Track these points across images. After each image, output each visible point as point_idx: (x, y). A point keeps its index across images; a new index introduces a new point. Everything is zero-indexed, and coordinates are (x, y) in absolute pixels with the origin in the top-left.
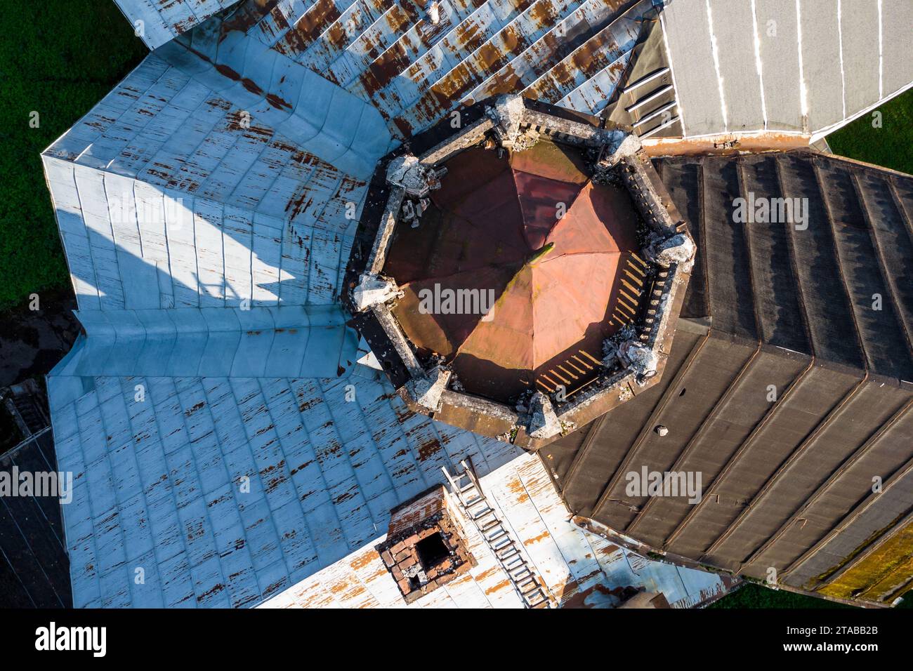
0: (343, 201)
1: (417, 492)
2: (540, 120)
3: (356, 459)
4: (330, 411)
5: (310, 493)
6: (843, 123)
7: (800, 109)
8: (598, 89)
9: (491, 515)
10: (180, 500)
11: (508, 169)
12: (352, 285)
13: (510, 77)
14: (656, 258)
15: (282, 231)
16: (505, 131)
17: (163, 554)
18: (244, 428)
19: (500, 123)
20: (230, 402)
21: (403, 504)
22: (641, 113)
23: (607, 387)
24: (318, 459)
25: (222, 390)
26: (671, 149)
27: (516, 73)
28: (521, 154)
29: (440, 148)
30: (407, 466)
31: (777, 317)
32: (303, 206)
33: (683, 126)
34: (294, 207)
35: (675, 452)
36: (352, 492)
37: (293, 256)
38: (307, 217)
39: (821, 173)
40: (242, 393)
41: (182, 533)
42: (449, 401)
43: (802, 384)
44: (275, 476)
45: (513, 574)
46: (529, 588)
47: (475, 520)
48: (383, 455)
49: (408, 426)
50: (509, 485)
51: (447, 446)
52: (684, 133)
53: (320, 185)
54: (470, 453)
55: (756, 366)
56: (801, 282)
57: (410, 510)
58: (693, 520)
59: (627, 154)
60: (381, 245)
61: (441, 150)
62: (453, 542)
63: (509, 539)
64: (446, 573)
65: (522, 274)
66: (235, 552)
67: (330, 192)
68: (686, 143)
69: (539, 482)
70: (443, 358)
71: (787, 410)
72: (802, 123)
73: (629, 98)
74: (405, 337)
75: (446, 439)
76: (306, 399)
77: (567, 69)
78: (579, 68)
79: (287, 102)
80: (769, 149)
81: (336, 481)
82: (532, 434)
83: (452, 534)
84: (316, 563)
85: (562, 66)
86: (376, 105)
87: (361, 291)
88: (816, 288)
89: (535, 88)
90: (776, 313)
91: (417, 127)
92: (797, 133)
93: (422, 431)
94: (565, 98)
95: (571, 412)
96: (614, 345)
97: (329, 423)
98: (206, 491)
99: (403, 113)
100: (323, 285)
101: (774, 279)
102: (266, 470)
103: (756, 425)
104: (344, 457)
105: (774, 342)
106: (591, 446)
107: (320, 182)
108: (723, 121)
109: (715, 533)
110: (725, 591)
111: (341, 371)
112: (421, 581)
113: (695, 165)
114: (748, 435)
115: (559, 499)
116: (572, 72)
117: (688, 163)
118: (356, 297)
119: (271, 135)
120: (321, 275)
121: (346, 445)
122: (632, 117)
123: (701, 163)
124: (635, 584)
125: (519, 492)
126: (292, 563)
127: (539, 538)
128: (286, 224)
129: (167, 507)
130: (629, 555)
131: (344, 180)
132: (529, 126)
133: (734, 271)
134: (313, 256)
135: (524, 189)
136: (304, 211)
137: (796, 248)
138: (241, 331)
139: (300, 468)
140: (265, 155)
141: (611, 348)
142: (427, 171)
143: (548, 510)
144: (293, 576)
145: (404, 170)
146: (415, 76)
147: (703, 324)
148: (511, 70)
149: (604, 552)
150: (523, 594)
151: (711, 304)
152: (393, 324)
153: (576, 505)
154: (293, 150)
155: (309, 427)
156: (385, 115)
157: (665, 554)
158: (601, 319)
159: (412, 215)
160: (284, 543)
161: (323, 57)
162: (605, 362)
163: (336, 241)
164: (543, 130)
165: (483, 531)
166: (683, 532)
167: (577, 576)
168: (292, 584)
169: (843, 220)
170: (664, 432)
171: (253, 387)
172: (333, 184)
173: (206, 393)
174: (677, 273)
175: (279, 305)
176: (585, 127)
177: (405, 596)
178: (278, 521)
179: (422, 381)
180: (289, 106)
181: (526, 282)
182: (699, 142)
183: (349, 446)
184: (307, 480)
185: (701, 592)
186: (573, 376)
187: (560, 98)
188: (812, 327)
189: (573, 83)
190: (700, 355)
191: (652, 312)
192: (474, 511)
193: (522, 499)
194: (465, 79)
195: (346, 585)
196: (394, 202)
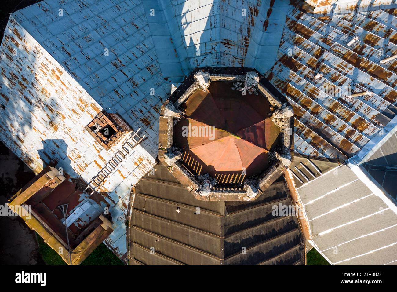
0: (234, 61)
1: (128, 121)
2: (287, 125)
3: (133, 94)
4: (149, 79)
5: (115, 80)
6: (320, 252)
7: (321, 232)
8: (306, 149)
9: (127, 153)
10: (98, 30)
11: (264, 118)
12: (203, 70)
13: (301, 113)
14: (246, 184)
15: (216, 40)
16: (278, 113)
17: (75, 28)
18: (133, 47)
19: (281, 110)
20: (142, 39)
21: (121, 117)
22: (301, 169)
23: (191, 179)
24: (129, 79)
25: (145, 34)
26: (290, 185)
27: (304, 115)
28: (272, 122)
29: (265, 89)
30: (137, 115)
31: (235, 242)
32: (228, 46)
33: (301, 187)
34: (226, 42)
35: (171, 218)
36: (120, 96)
37: (206, 47)
38: (224, 48)
39: (297, 247)
40: (147, 42)
41: (86, 34)
42: (169, 120)
43: (212, 258)
44: (118, 65)
45: (105, 169)
46: (101, 177)
47: (123, 147)
48: (138, 104)
49: (152, 111)
50: (140, 157)
51: (148, 128)
52: (298, 188)
53: (238, 50)
54: (149, 138)
55: (214, 238)
56: (252, 249)
57: (120, 120)
58: (146, 234)
59: (283, 162)
60: (222, 77)
61: (264, 90)
62: (114, 139)
63: (118, 163)
64: (101, 140)
65: (226, 133)
66: (84, 57)
67: (236, 55)
68: (295, 190)
69: (145, 169)
70: (185, 113)
71: (200, 256)
72: (315, 235)
73: (306, 162)
74: (189, 97)
75: (151, 127)
76: (151, 68)
77: (311, 134)
78: (312, 139)
79: (267, 28)
80: (301, 224)
81: (123, 88)
82: (165, 155)
83: (116, 137)
84: (89, 89)
85: (311, 132)
86: (276, 64)
87: (202, 74)
88: (251, 255)
89: (299, 124)
90: (237, 241)
91: (272, 82)
92: (311, 234)
93: (152, 117)
94: (299, 137)
95: (178, 168)
96: (208, 178)
97: (145, 80)
98: (105, 39)
99: (275, 75)
100: (199, 62)
101: (250, 238)
102: (119, 60)
103: (191, 246)
104: (133, 89)
105: (225, 242)
106: (165, 184)
107: (239, 50)
108: (307, 202)
109: (143, 244)
110: (120, 257)
111: (166, 79)
112: (95, 130)
113: (287, 196)
114: (186, 244)
115: (140, 179)
116: (310, 137)
117: (287, 193)
118: (199, 73)
119: (252, 26)
120: (202, 61)
121: (138, 89)
122: (299, 165)
123: (288, 198)
124: (113, 220)
125: (139, 162)
126: (86, 80)
127: (122, 175)
128: (218, 41)
129: (94, 25)
130: (124, 214)
131: (242, 59)
132: (283, 122)
133: (249, 221)
134: (209, 55)
135: (258, 126)
136: (225, 46)
137: (265, 244)
138: (171, 36)
139: (124, 73)
140: (243, 25)
141: (206, 177)
142: (255, 87)
143: (134, 175)
144: (82, 82)
145: (253, 78)
146: (291, 76)
147: (225, 213)
148: (304, 113)
149: (123, 203)
150: (98, 175)
151: (233, 215)
152: (193, 90)
153: (139, 186)
154: (249, 36)
155: (141, 73)
156: (273, 68)
157: (129, 227)
158: (216, 170)
159: (236, 86)
160: (93, 75)
161: (289, 37)
162: (200, 176)
163: (217, 62)
164: (283, 127)
165: (119, 152)
166: (140, 231)
167: (110, 195)
168: (78, 82)
169: (281, 261)
170: (178, 211)
171: (150, 46)
172: (239, 56)
173: (142, 28)
174: (242, 194)
175: (185, 47)
176: (289, 143)
177: (87, 126)
178: (101, 70)
179: (174, 107)
180: (266, 29)
181: (223, 135)
182: (296, 196)
183: (138, 90)
184: (120, 78)
185: (117, 247)
186: (191, 166)
187: (298, 135)
188: (235, 256)
189: (305, 138)
190: (212, 215)
191: (224, 189)
192: (126, 146)
193: (136, 164)
194: (296, 96)
195: (83, 104)
196: (239, 78)
